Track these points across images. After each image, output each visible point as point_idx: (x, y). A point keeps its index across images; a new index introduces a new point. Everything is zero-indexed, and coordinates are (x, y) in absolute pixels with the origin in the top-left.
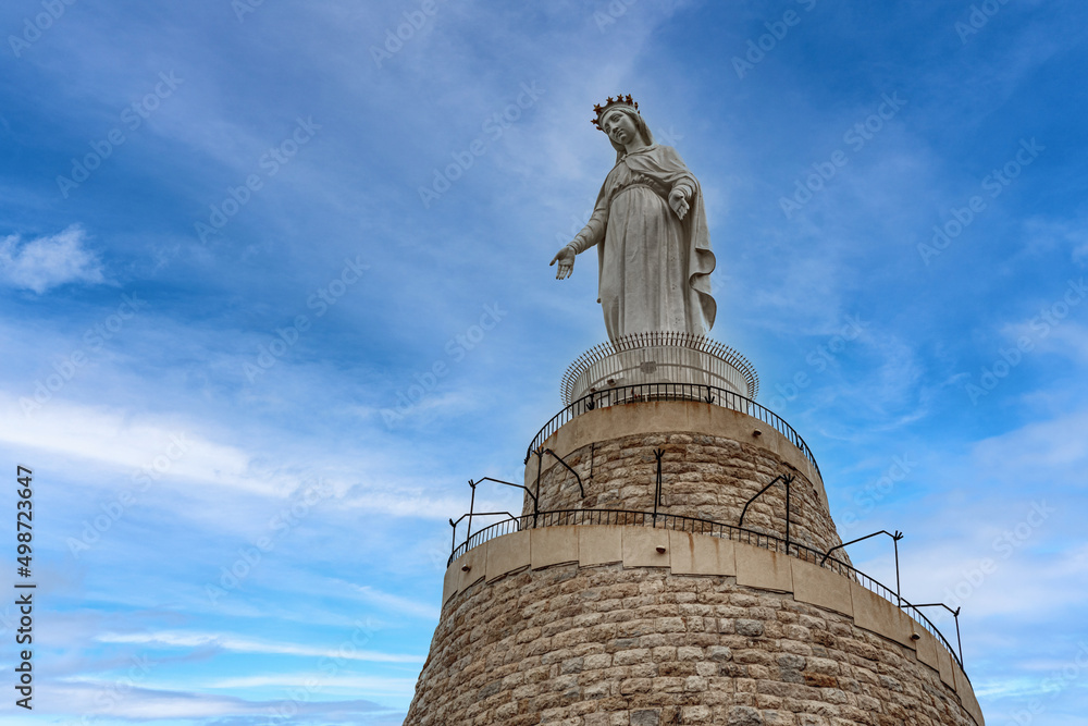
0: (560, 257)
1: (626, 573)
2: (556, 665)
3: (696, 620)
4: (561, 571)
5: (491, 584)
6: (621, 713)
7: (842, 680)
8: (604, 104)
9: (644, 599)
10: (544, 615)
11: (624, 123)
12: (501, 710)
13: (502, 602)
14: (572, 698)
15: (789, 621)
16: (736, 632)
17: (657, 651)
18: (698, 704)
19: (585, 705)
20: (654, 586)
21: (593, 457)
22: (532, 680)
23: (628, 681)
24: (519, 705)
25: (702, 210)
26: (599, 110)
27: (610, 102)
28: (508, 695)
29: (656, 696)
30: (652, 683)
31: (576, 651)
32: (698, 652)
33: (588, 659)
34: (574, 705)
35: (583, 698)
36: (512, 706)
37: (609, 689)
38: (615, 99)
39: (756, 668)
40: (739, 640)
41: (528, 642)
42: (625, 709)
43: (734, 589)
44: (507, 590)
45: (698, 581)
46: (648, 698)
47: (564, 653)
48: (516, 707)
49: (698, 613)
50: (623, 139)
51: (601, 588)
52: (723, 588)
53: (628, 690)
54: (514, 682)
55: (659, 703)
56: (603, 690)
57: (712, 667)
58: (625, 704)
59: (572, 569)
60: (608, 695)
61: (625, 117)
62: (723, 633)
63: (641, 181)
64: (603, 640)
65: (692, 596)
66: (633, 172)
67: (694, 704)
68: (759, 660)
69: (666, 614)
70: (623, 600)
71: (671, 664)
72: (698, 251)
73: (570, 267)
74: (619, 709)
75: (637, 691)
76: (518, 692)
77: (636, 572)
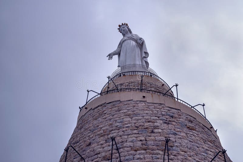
0: (109, 55)
1: (134, 102)
2: (115, 122)
3: (155, 112)
4: (115, 103)
5: (94, 109)
6: (136, 130)
7: (197, 130)
8: (121, 25)
9: (140, 107)
10: (110, 112)
11: (126, 29)
12: (98, 133)
13: (97, 112)
14: (120, 128)
15: (180, 115)
16: (167, 115)
17: (145, 117)
18: (158, 129)
19: (124, 129)
20: (142, 105)
21: (121, 86)
22: (108, 125)
23: (137, 124)
24: (104, 131)
25: (145, 45)
26: (120, 26)
27: (122, 24)
28: (100, 130)
29: (145, 127)
30: (144, 124)
31: (121, 118)
32: (157, 118)
33: (124, 120)
34: (121, 129)
35: (124, 128)
36: (102, 131)
37: (131, 126)
38: (124, 24)
39: (174, 123)
40: (168, 117)
41: (106, 118)
42: (137, 130)
43: (165, 107)
44: (99, 109)
45: (155, 104)
46: (143, 127)
47: (117, 119)
48: (103, 132)
49: (156, 110)
50: (125, 32)
51: (127, 105)
52: (161, 106)
53: (137, 126)
54: (102, 126)
55: (147, 128)
56: (130, 126)
57: (161, 122)
58: (137, 128)
59: (119, 102)
60: (131, 127)
61: (126, 27)
62: (163, 115)
63: (130, 39)
64: (129, 115)
65: (153, 107)
66: (128, 37)
67: (157, 129)
68: (174, 121)
69: (147, 110)
70: (134, 108)
71: (149, 120)
72: (145, 52)
73: (112, 58)
74: (135, 130)
75: (140, 126)
76: (103, 128)
77: (137, 102)
